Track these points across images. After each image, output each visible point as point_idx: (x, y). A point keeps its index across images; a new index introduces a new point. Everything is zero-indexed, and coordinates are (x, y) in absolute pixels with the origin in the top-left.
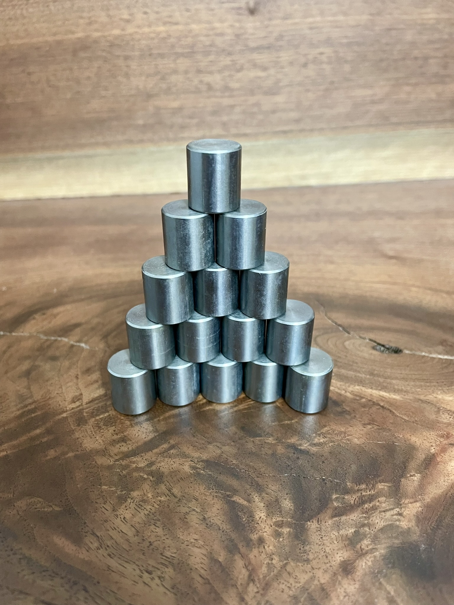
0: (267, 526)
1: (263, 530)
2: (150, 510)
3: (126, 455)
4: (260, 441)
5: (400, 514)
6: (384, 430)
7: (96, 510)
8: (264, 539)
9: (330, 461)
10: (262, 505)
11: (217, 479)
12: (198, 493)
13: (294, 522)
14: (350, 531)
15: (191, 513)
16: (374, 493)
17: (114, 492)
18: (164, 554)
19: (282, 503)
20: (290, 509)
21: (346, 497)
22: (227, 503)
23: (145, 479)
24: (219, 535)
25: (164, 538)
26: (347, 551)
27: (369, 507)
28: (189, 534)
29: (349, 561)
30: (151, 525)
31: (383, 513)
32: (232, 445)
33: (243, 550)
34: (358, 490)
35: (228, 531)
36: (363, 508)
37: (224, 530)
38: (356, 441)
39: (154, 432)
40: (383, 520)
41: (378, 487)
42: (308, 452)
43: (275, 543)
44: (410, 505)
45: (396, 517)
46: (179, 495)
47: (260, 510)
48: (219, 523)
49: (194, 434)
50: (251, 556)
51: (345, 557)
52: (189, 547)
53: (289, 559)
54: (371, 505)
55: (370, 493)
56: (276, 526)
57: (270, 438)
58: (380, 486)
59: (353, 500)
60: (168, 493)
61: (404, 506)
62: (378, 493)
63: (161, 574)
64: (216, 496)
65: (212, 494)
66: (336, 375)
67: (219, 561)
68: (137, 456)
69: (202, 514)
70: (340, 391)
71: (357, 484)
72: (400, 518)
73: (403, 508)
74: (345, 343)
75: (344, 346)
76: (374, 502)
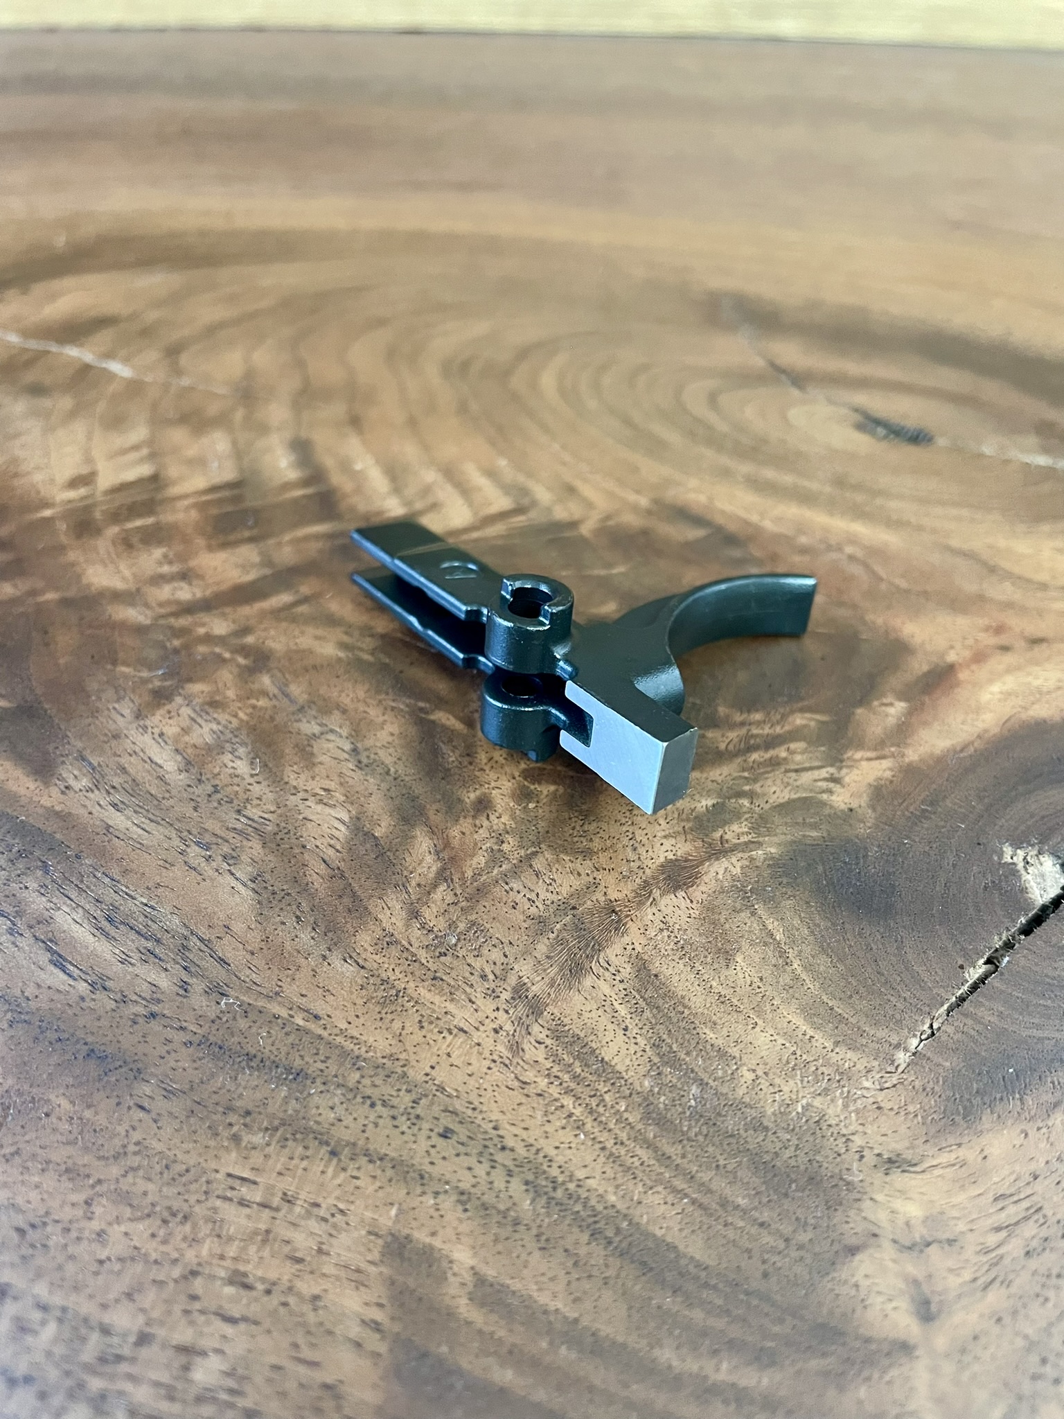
0: (502, 776)
1: (493, 783)
2: (225, 722)
3: (189, 609)
5: (834, 780)
6: (841, 604)
7: (95, 712)
8: (490, 801)
11: (400, 674)
12: (349, 699)
13: (570, 773)
14: (704, 803)
15: (324, 736)
16: (781, 732)
17: (145, 681)
18: (243, 813)
21: (710, 735)
22: (416, 723)
23: (224, 661)
24: (384, 786)
25: (252, 780)
26: (686, 840)
27: (762, 759)
28: (312, 777)
29: (686, 860)
30: (223, 753)
31: (793, 775)
33: (435, 818)
34: (742, 724)
35: (407, 779)
36: (745, 761)
37: (400, 776)
39: (264, 566)
40: (789, 788)
41: (794, 721)
43: (518, 812)
44: (864, 763)
45: (824, 785)
46: (302, 698)
48: (389, 761)
50: (455, 832)
51: (679, 854)
52: (308, 803)
53: (543, 846)
54: (768, 755)
56: (525, 779)
58: (799, 720)
59: (723, 742)
60: (276, 691)
61: (849, 763)
62: (790, 732)
63: (231, 852)
64: (393, 709)
65: (385, 703)
66: (748, 480)
67: (373, 835)
68: (215, 612)
69: (352, 741)
70: (748, 515)
71: (741, 711)
72: (834, 787)
73: (844, 769)
74: (789, 411)
75: (785, 419)
76: (776, 751)
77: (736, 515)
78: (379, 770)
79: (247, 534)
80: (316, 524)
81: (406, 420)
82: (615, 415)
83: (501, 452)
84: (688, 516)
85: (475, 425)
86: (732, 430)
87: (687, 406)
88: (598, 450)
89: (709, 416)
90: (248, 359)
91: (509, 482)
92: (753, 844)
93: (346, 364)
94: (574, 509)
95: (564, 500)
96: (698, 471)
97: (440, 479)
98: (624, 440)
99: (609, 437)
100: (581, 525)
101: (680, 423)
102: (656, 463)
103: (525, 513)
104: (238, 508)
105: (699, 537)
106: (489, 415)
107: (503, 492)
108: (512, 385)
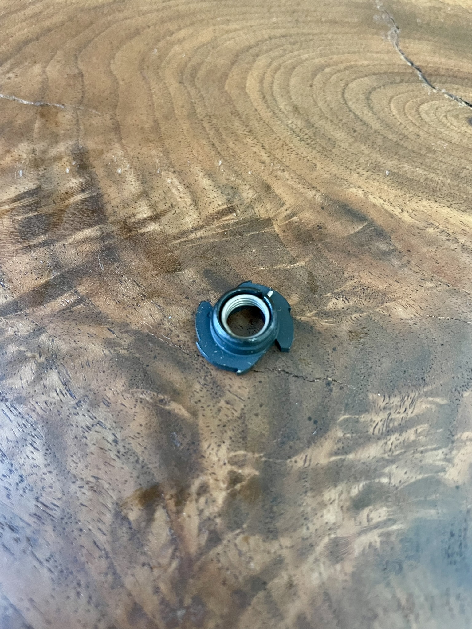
0: (217, 463)
1: (210, 469)
2: (27, 416)
5: (447, 459)
6: (454, 292)
8: (208, 487)
9: (346, 349)
10: (216, 422)
11: (148, 368)
12: (111, 392)
13: (263, 459)
15: (94, 428)
16: (412, 415)
18: (40, 500)
19: (250, 421)
20: (262, 435)
21: (362, 420)
22: (157, 414)
23: (27, 358)
24: (135, 474)
25: (45, 470)
26: (343, 519)
27: (398, 442)
28: (86, 466)
29: (343, 538)
30: (26, 445)
31: (418, 455)
32: (182, 305)
33: (170, 503)
34: (384, 408)
35: (150, 466)
36: (386, 443)
37: (146, 464)
38: (401, 312)
39: (54, 269)
40: (416, 469)
41: (420, 405)
42: (311, 327)
44: (468, 444)
45: (440, 464)
46: (80, 393)
47: (211, 432)
48: (138, 450)
49: (122, 279)
50: (184, 516)
51: (338, 531)
52: (84, 490)
53: (245, 526)
54: (402, 439)
55: (404, 415)
56: (232, 464)
58: (424, 404)
59: (372, 426)
60: (62, 387)
61: (458, 445)
62: (417, 415)
63: (33, 535)
64: (142, 400)
65: (136, 396)
66: (392, 174)
67: (128, 518)
68: (19, 313)
69: (113, 432)
70: (392, 208)
71: (384, 396)
72: (447, 466)
73: (455, 448)
74: (421, 106)
75: (419, 114)
76: (407, 433)
77: (384, 209)
78: (132, 459)
79: (43, 238)
80: (89, 227)
81: (152, 124)
82: (299, 114)
83: (219, 152)
84: (349, 211)
85: (200, 127)
86: (381, 126)
87: (350, 103)
88: (286, 148)
89: (365, 112)
90: (44, 72)
91: (223, 181)
92: (390, 521)
93: (111, 72)
94: (269, 207)
95: (262, 197)
96: (358, 166)
97: (175, 180)
98: (305, 137)
99: (294, 135)
100: (274, 222)
101: (345, 120)
102: (328, 159)
103: (234, 211)
104: (36, 213)
105: (358, 230)
106: (210, 117)
107: (220, 192)
108: (226, 88)
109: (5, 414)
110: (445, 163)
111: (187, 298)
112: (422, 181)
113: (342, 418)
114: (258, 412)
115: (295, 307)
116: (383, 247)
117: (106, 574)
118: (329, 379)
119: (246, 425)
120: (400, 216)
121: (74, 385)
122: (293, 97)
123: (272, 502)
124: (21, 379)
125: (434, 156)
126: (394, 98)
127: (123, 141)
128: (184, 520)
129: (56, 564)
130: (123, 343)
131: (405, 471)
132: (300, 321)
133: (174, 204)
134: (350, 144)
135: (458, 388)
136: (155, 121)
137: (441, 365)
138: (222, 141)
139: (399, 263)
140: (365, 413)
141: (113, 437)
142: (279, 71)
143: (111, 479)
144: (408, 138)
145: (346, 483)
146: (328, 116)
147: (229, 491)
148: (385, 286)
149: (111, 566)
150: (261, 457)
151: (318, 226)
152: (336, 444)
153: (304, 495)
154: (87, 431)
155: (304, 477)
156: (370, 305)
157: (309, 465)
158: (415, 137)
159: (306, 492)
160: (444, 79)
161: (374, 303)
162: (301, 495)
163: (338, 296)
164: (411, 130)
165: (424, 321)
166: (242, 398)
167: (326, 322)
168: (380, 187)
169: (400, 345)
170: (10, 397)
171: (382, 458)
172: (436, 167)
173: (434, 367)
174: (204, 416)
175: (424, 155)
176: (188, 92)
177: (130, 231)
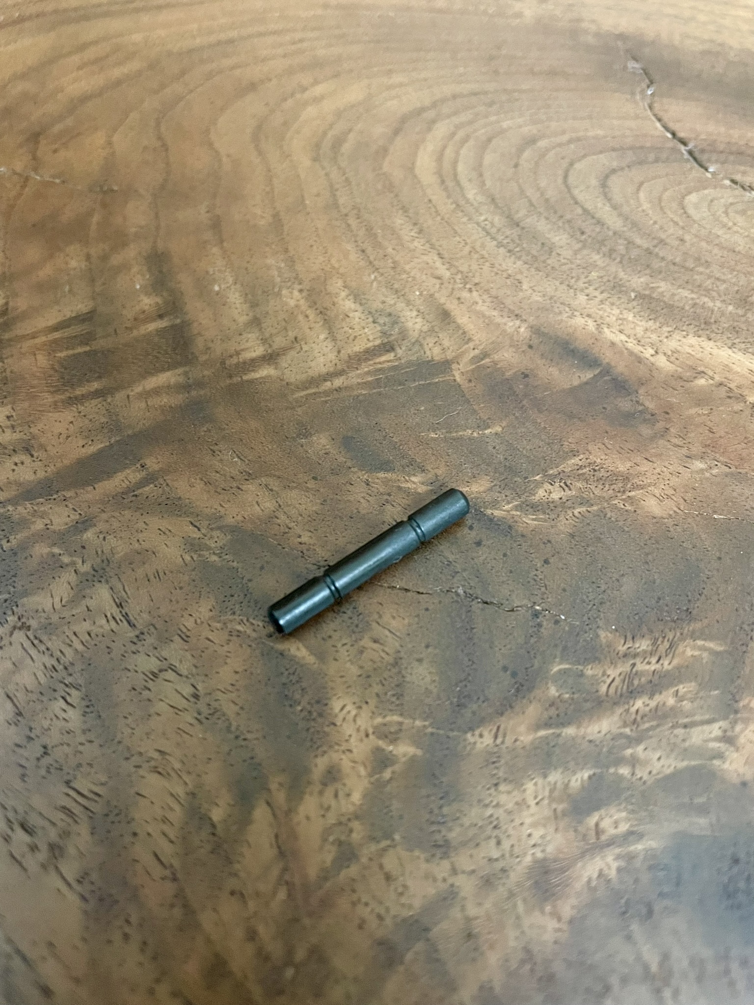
0: (354, 734)
1: (344, 744)
2: (59, 653)
3: (28, 494)
4: (386, 482)
5: (728, 740)
6: (741, 478)
8: (339, 771)
9: (564, 561)
10: (354, 670)
11: (250, 584)
12: (192, 620)
13: (430, 730)
14: (579, 776)
15: (163, 675)
16: (670, 667)
18: (72, 785)
19: (409, 671)
20: (428, 692)
21: (589, 672)
22: (262, 655)
23: (63, 565)
24: (224, 748)
25: (82, 739)
26: (556, 830)
27: (647, 709)
28: (147, 734)
29: (556, 860)
30: (55, 699)
31: (680, 731)
32: (308, 490)
33: (280, 797)
34: (625, 656)
35: (249, 736)
36: (627, 711)
37: (242, 733)
38: (653, 506)
39: (111, 431)
40: (676, 752)
41: (684, 652)
42: (510, 527)
43: (369, 786)
45: (715, 746)
46: (142, 619)
47: (346, 686)
48: (230, 710)
49: (215, 448)
50: (299, 816)
51: (550, 849)
52: (141, 772)
53: (397, 837)
54: (653, 704)
55: (658, 666)
56: (379, 738)
57: (414, 475)
58: (689, 650)
59: (605, 682)
60: (115, 611)
61: (745, 715)
62: (678, 668)
63: (58, 839)
64: (239, 634)
65: (229, 626)
66: (640, 296)
67: (210, 819)
68: (55, 496)
69: (192, 681)
70: (640, 348)
71: (626, 637)
72: (727, 750)
73: (739, 722)
74: (687, 198)
75: (683, 208)
76: (662, 696)
77: (627, 349)
78: (221, 725)
79: (95, 385)
80: (168, 370)
81: (271, 220)
82: (497, 206)
83: (371, 263)
84: (573, 351)
85: (344, 225)
86: (624, 226)
87: (576, 192)
88: (476, 256)
89: (600, 205)
90: (110, 143)
91: (377, 305)
92: (632, 835)
93: (211, 145)
94: (446, 343)
95: (437, 329)
96: (586, 285)
97: (302, 302)
98: (505, 241)
99: (489, 237)
100: (454, 366)
101: (568, 216)
102: (541, 273)
103: (392, 349)
104: (88, 348)
105: (585, 380)
106: (359, 210)
107: (371, 319)
108: (386, 168)
109: (24, 649)
110: (724, 281)
111: (313, 478)
112: (687, 308)
113: (556, 669)
114: (421, 656)
115: (484, 495)
116: (625, 405)
117: (172, 906)
118: (538, 608)
119: (403, 677)
120: (652, 359)
121: (133, 608)
122: (488, 183)
123: (442, 798)
124: (52, 596)
125: (708, 271)
126: (645, 185)
127: (225, 244)
128: (298, 824)
129: (93, 888)
130: (213, 545)
131: (658, 755)
132: (492, 517)
133: (299, 337)
134: (576, 253)
135: (745, 627)
136: (276, 216)
137: (718, 589)
138: (377, 245)
139: (650, 431)
140: (594, 662)
141: (192, 690)
142: (467, 145)
143: (186, 756)
144: (666, 244)
145: (562, 773)
146: (541, 210)
147: (372, 780)
148: (628, 464)
149: (180, 895)
150: (424, 726)
151: (523, 373)
152: (547, 709)
153: (492, 791)
154: (151, 679)
155: (495, 760)
156: (605, 495)
157: (503, 742)
158: (677, 243)
159: (496, 785)
160: (723, 157)
161: (611, 492)
162: (489, 789)
163: (551, 480)
164: (671, 231)
165: (690, 520)
166: (398, 634)
167: (533, 520)
168: (621, 316)
169: (650, 557)
170: (33, 623)
171: (621, 734)
172: (710, 287)
173: (705, 592)
174: (336, 660)
175: (692, 270)
176: (327, 175)
177: (231, 377)
